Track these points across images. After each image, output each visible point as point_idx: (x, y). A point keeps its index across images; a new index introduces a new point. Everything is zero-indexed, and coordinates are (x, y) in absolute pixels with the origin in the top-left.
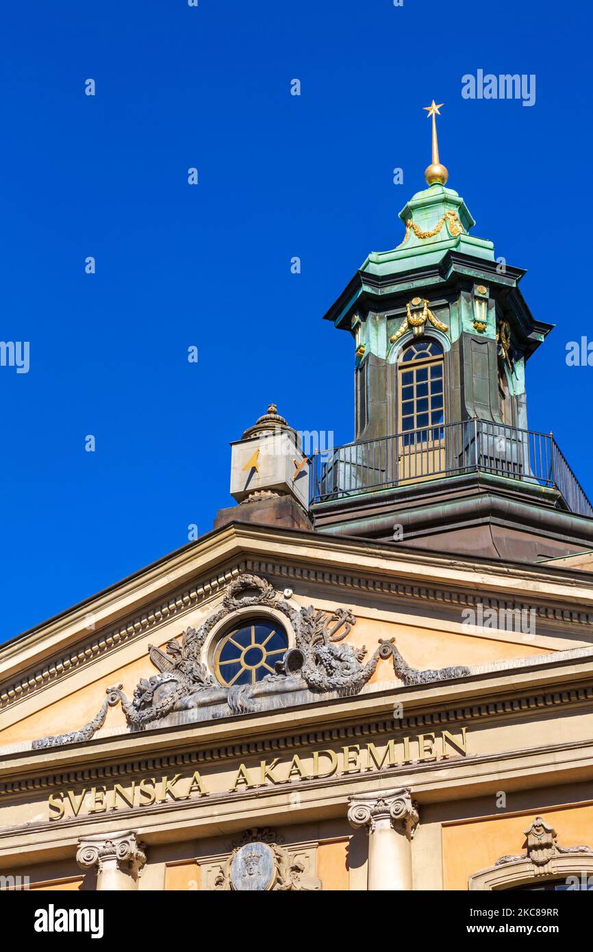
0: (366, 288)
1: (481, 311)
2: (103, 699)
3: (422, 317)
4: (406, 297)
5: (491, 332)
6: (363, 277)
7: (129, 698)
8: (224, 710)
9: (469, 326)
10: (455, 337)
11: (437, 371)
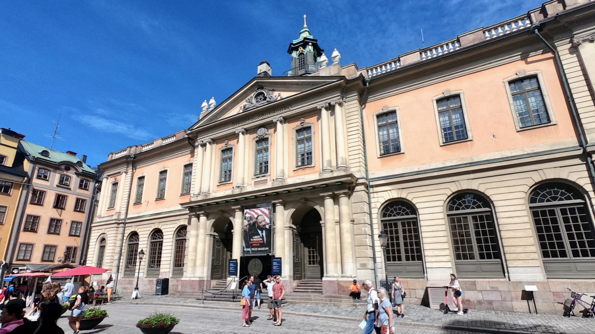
0: (292, 46)
1: (310, 47)
2: (239, 108)
3: (301, 50)
4: (298, 47)
5: (312, 50)
6: (292, 44)
7: (243, 108)
8: (255, 107)
9: (308, 50)
10: (306, 52)
11: (304, 58)
